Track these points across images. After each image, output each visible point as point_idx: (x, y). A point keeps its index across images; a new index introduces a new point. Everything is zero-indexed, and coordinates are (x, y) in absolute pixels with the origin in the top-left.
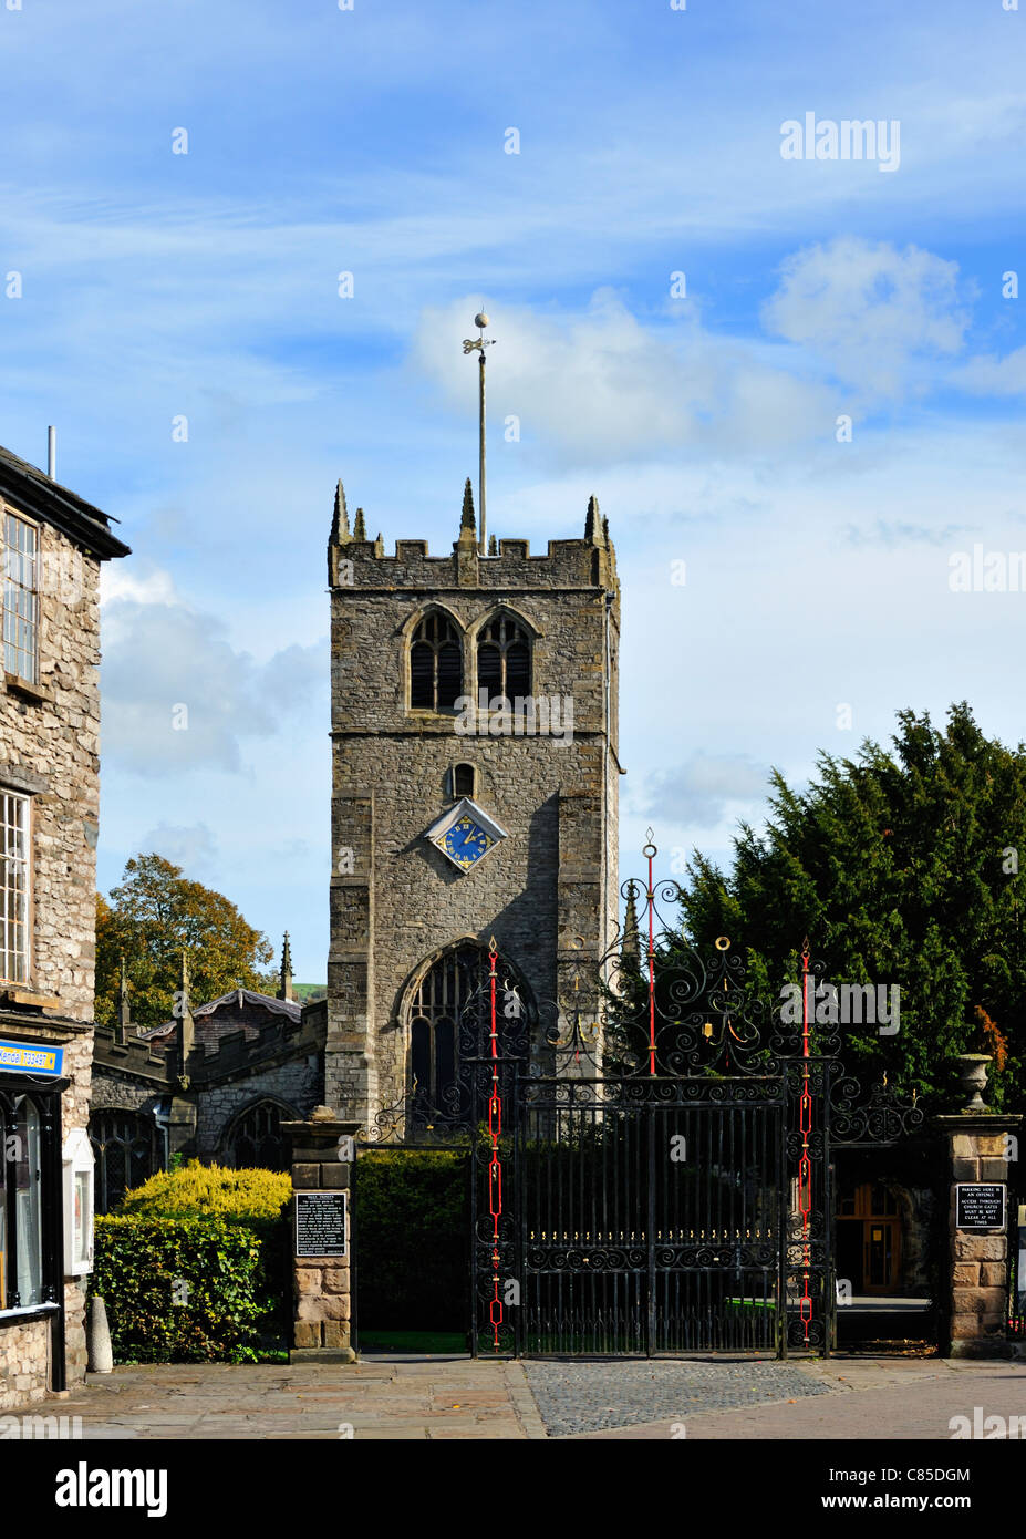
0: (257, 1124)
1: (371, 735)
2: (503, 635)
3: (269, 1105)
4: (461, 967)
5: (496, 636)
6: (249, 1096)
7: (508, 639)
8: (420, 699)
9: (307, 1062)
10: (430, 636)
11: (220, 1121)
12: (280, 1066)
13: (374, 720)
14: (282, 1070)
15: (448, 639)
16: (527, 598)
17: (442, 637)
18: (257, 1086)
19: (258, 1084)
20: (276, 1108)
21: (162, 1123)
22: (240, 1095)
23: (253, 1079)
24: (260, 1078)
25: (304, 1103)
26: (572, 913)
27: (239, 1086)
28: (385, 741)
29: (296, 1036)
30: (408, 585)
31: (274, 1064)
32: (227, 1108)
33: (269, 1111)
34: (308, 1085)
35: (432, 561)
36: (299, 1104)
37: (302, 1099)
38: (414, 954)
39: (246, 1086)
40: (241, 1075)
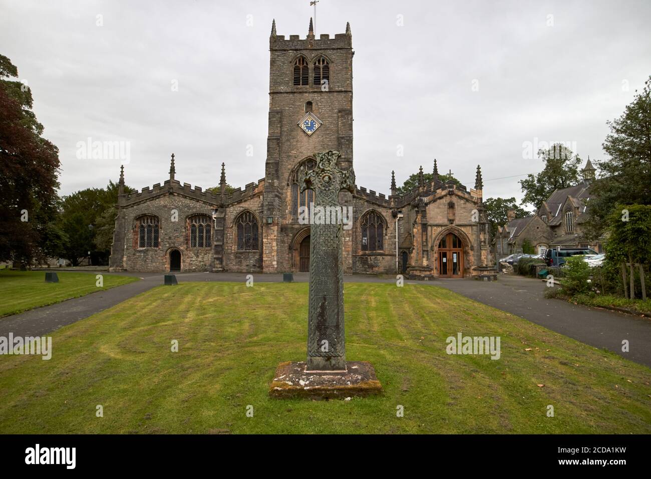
0: (244, 219)
1: (281, 93)
2: (321, 63)
3: (248, 212)
4: (308, 166)
5: (319, 63)
6: (242, 209)
7: (323, 64)
8: (296, 82)
9: (259, 198)
10: (299, 63)
11: (233, 217)
12: (251, 199)
13: (282, 88)
14: (252, 200)
15: (305, 65)
16: (329, 51)
17: (303, 64)
18: (244, 206)
19: (245, 205)
20: (250, 213)
21: (215, 218)
22: (239, 208)
23: (243, 203)
24: (246, 203)
25: (258, 211)
26: (343, 147)
27: (238, 206)
28: (285, 95)
29: (256, 189)
30: (293, 48)
31: (250, 198)
32: (235, 213)
33: (248, 214)
34: (260, 205)
35: (301, 40)
36: (257, 211)
37: (258, 210)
38: (294, 162)
39: (241, 205)
40: (240, 202)
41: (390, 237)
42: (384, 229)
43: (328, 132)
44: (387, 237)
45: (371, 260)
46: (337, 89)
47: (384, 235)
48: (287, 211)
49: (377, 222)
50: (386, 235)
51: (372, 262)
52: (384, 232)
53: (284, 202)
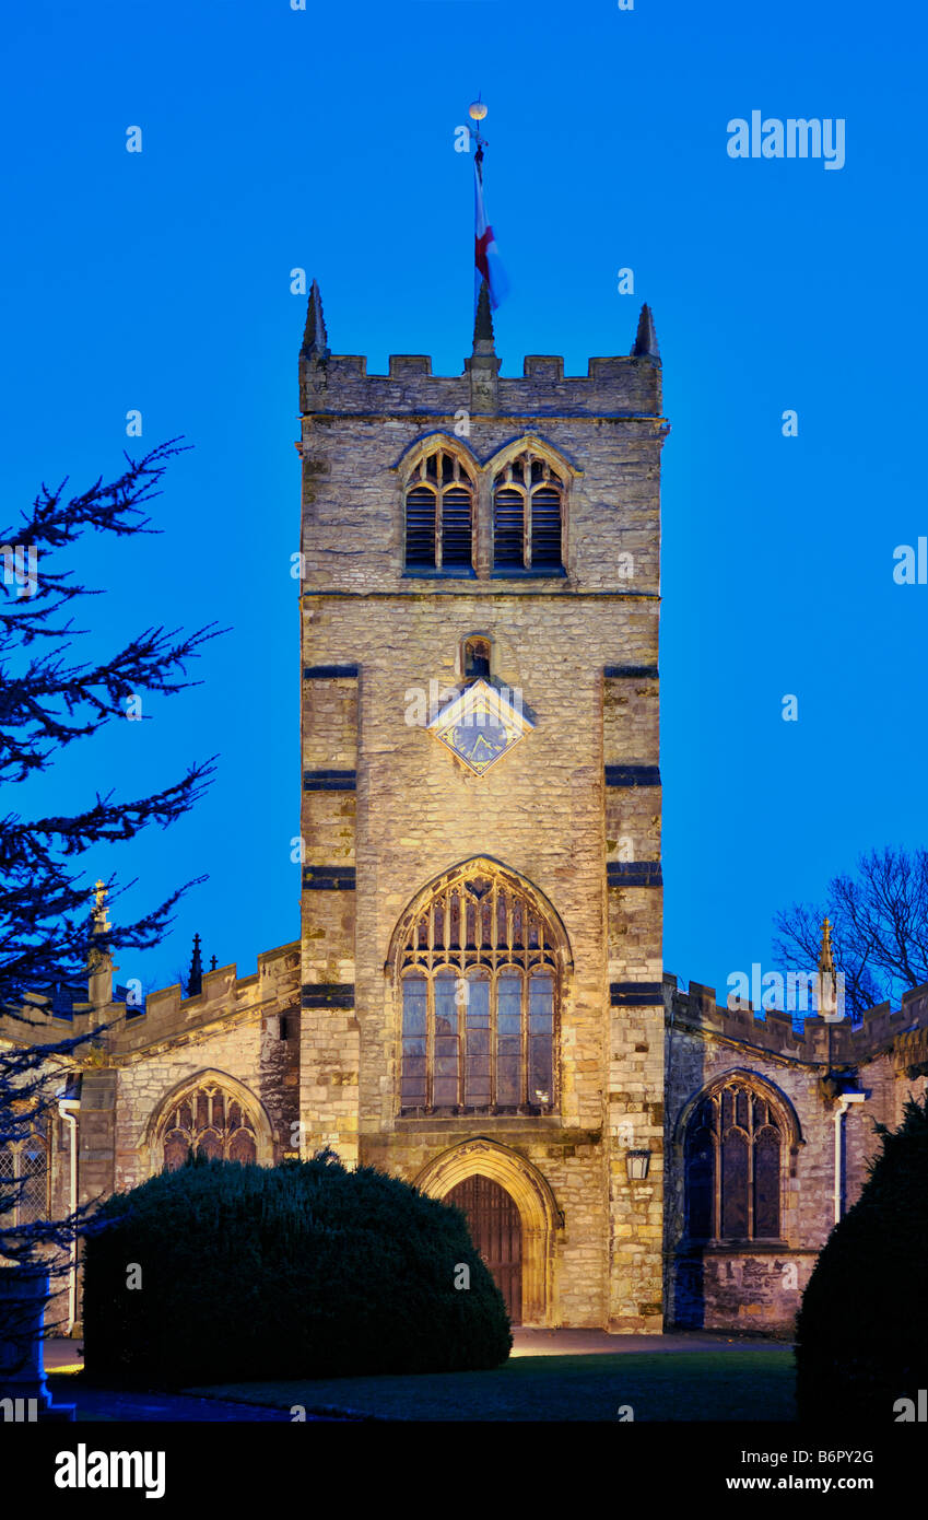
0: (194, 1111)
1: (353, 596)
2: (528, 476)
5: (518, 479)
6: (185, 1072)
7: (533, 484)
8: (418, 551)
10: (432, 478)
11: (147, 1107)
14: (231, 1037)
15: (456, 484)
16: (561, 427)
17: (448, 478)
18: (195, 1060)
19: (195, 1055)
20: (221, 1086)
21: (68, 1111)
22: (175, 1070)
23: (192, 1050)
24: (203, 1049)
25: (259, 1082)
26: (624, 825)
27: (172, 1059)
28: (373, 605)
29: (251, 990)
32: (155, 1090)
33: (211, 1094)
35: (438, 380)
36: (252, 1083)
37: (256, 1073)
38: (412, 880)
39: (182, 1059)
40: (175, 1044)
41: (808, 1182)
42: (785, 1152)
43: (558, 763)
44: (798, 1183)
45: (730, 1275)
46: (595, 587)
47: (784, 1173)
48: (383, 1079)
49: (756, 1123)
50: (793, 1174)
51: (734, 1282)
52: (785, 1161)
53: (372, 1043)
